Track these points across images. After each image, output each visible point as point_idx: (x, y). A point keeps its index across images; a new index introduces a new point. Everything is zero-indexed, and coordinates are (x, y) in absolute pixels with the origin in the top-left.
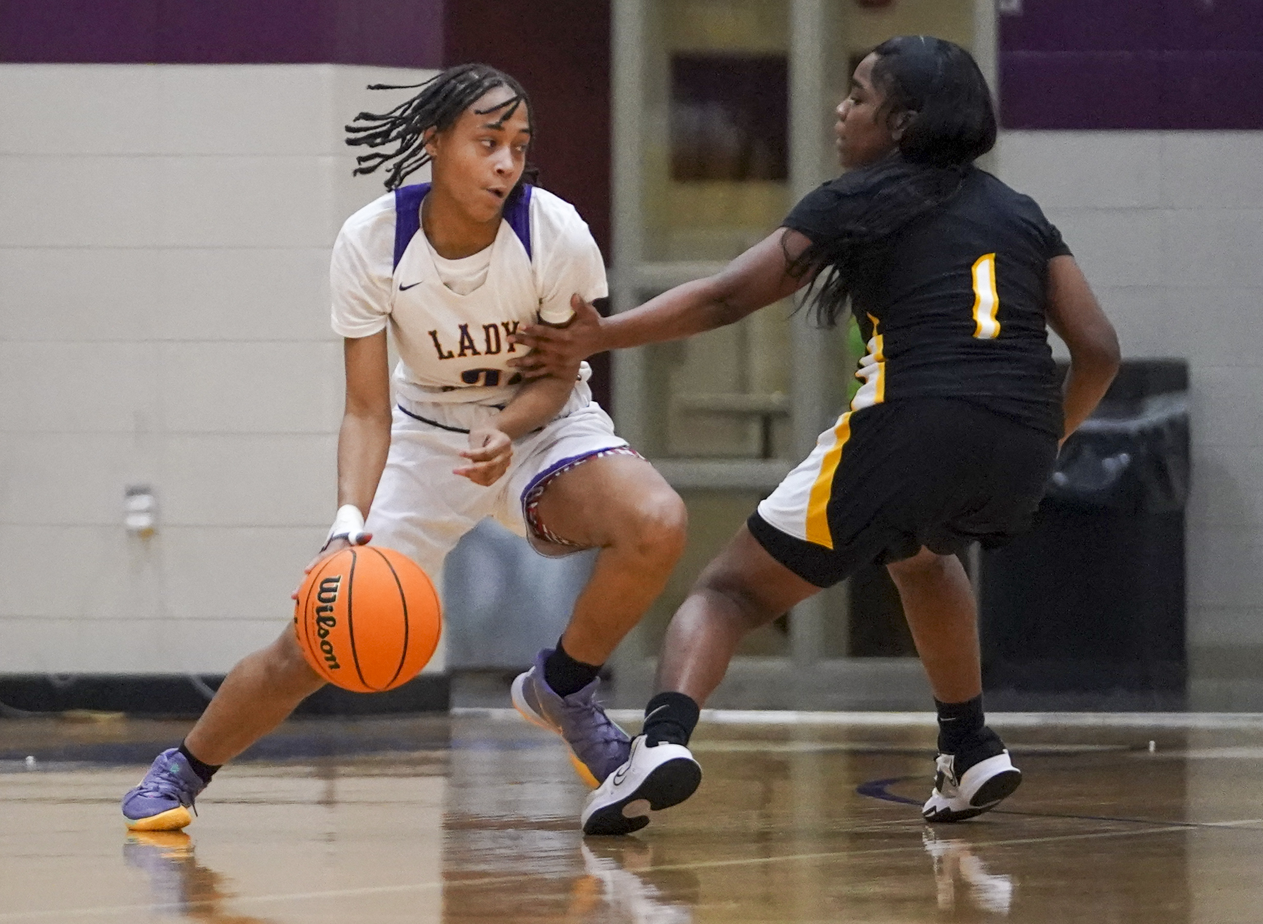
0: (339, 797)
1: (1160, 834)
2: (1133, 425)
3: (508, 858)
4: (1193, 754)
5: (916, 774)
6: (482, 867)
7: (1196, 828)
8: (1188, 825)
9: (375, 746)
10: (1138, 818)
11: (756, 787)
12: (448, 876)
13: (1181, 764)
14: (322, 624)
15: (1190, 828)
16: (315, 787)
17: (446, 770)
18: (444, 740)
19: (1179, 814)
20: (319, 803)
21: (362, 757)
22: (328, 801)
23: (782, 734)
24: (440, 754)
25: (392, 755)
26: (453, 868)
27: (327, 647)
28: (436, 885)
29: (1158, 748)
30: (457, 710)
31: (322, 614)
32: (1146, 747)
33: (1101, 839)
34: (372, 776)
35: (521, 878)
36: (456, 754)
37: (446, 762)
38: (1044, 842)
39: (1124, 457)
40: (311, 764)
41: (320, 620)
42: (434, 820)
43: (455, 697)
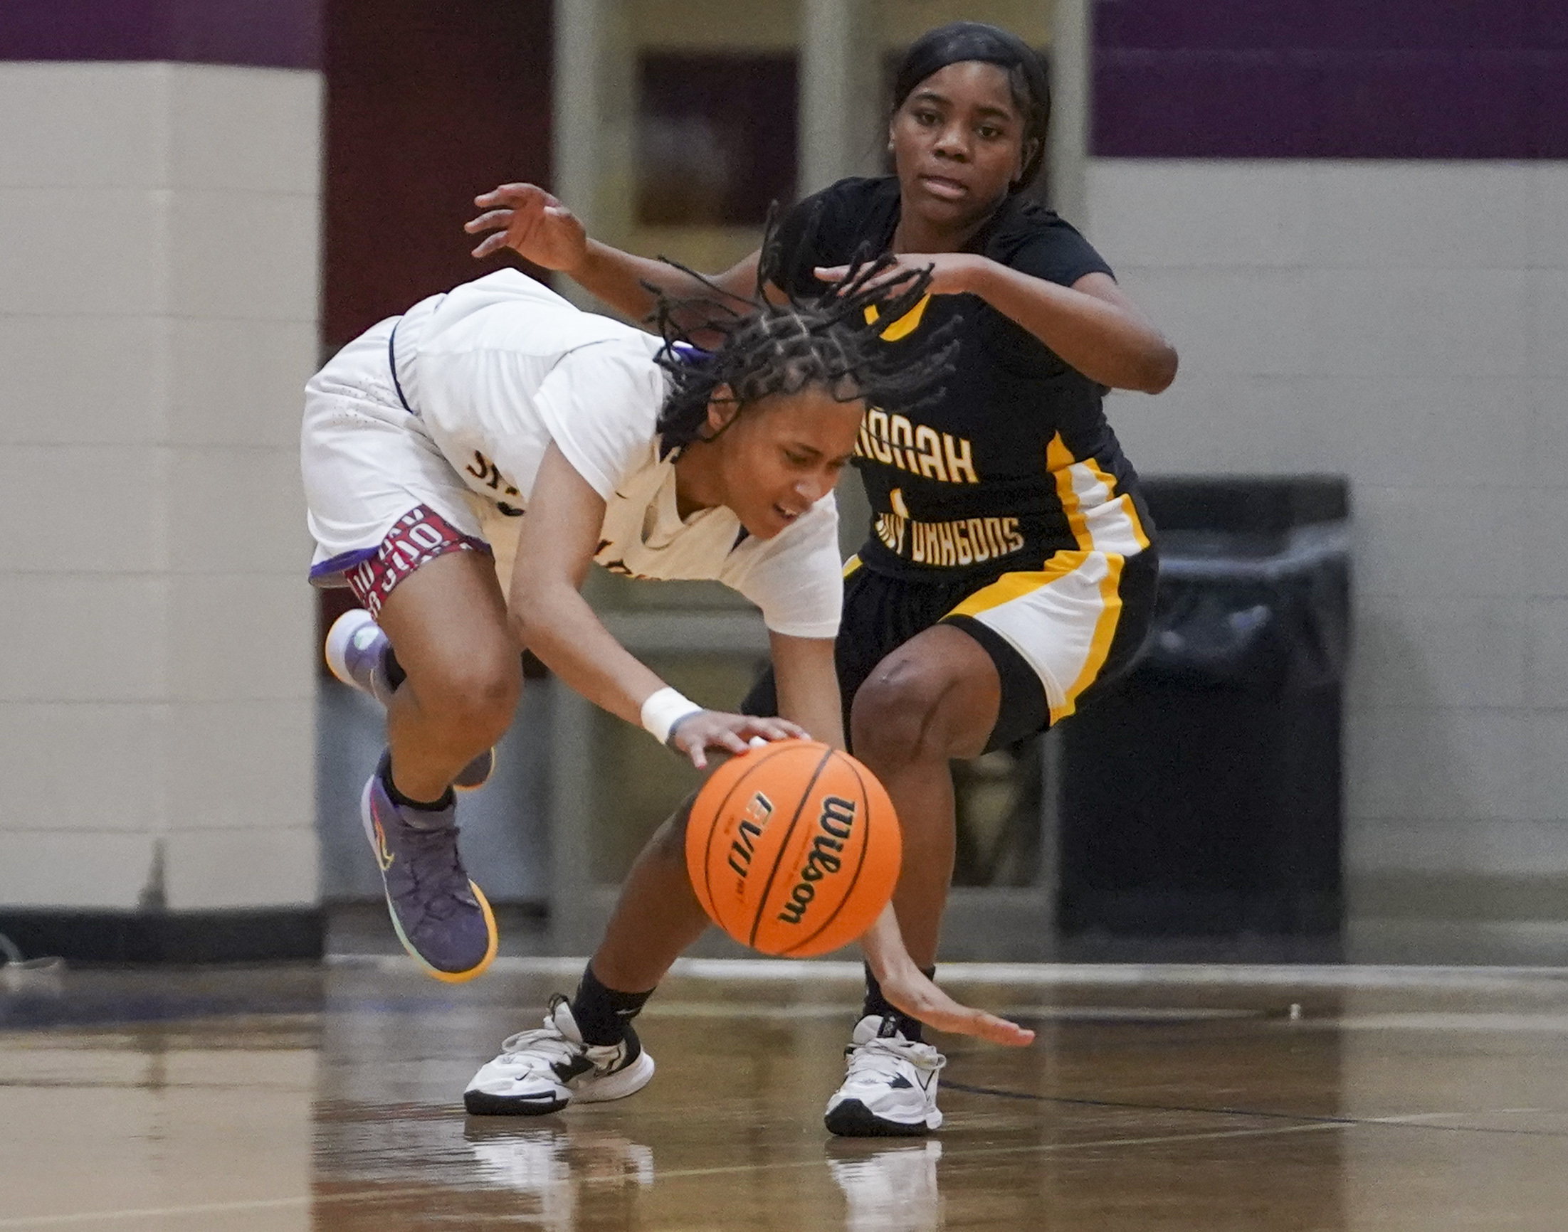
0: (170, 1078)
1: (1304, 1133)
2: (1272, 567)
3: (402, 1163)
4: (1348, 1023)
5: (967, 1050)
6: (369, 1176)
7: (1355, 1125)
8: (1344, 1121)
9: (220, 1007)
10: (1275, 1111)
11: (744, 1067)
12: (321, 1187)
13: (1333, 1038)
14: (817, 862)
15: (1343, 1125)
16: (134, 1064)
17: (317, 1039)
18: (315, 1000)
19: (1331, 1106)
20: (139, 1086)
21: (198, 1022)
22: (155, 1084)
23: (784, 993)
24: (310, 1018)
25: (244, 1020)
26: (326, 1175)
27: (804, 894)
28: (303, 1200)
29: (1305, 1014)
30: (334, 958)
31: (825, 849)
32: (1287, 1012)
33: (1225, 1140)
34: (217, 1048)
35: (422, 1191)
36: (330, 1019)
37: (317, 1029)
38: (1144, 1145)
39: (1259, 613)
40: (128, 1033)
41: (816, 854)
42: (301, 1109)
43: (333, 939)
